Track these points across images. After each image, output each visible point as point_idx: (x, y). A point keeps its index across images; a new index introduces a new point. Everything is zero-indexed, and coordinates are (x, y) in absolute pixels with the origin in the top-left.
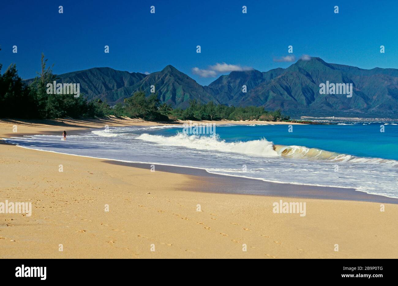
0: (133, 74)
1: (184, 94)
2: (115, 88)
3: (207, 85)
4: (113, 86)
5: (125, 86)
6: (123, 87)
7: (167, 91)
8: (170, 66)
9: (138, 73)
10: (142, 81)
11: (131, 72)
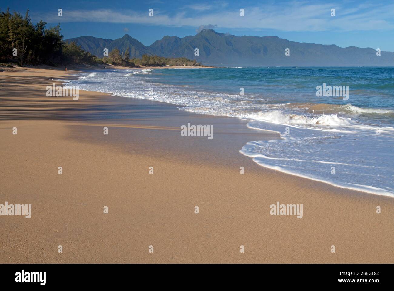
0: (105, 40)
1: (136, 52)
2: (95, 48)
3: (149, 46)
4: (94, 47)
5: (101, 46)
6: (99, 48)
7: (126, 49)
8: (127, 35)
9: (108, 39)
10: (111, 44)
11: (104, 39)
